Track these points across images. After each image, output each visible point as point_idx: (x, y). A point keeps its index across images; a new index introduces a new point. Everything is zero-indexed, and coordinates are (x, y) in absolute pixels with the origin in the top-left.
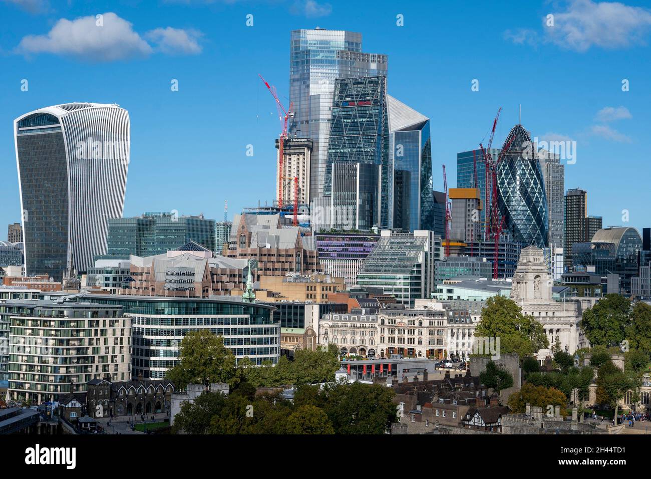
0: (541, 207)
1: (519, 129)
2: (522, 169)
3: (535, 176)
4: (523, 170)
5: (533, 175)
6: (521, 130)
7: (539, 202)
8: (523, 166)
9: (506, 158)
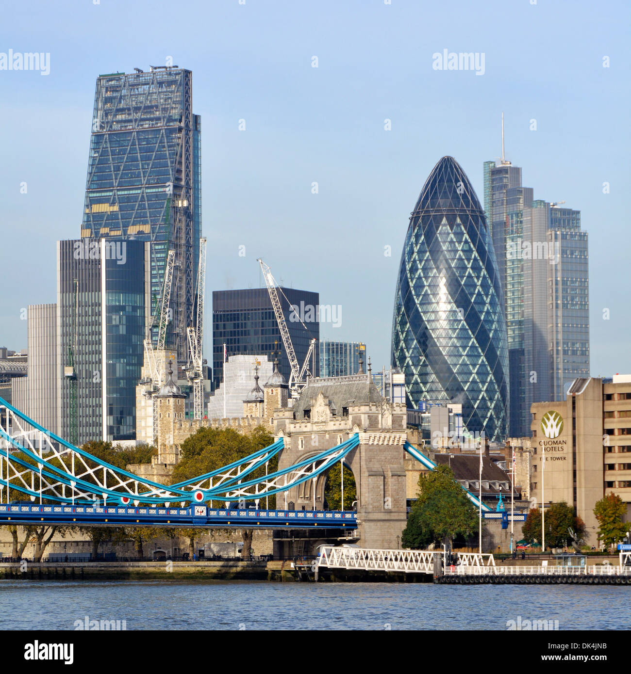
0: (488, 313)
1: (446, 166)
2: (450, 242)
3: (475, 254)
4: (452, 242)
5: (471, 251)
6: (451, 166)
7: (484, 303)
8: (452, 236)
9: (420, 221)
